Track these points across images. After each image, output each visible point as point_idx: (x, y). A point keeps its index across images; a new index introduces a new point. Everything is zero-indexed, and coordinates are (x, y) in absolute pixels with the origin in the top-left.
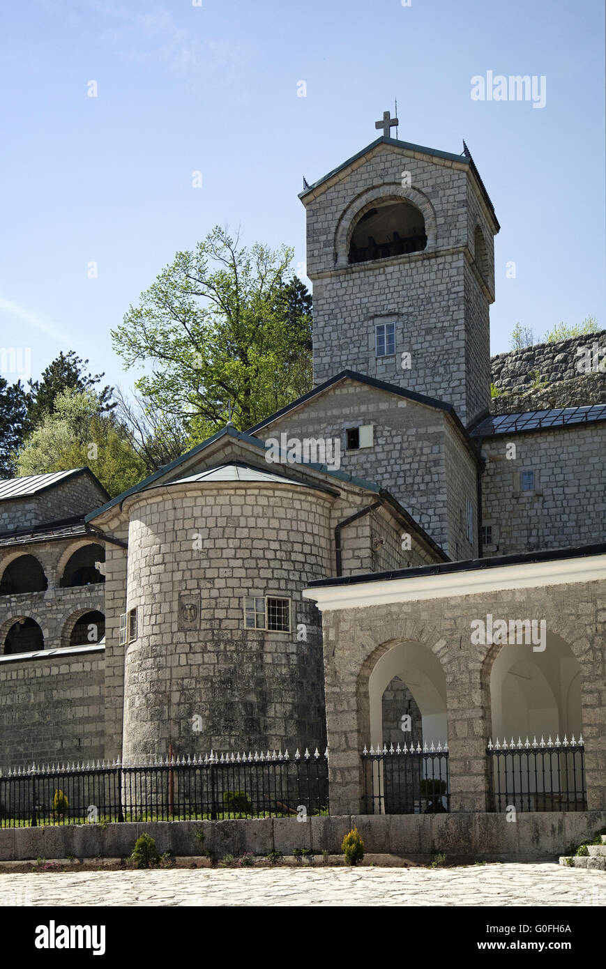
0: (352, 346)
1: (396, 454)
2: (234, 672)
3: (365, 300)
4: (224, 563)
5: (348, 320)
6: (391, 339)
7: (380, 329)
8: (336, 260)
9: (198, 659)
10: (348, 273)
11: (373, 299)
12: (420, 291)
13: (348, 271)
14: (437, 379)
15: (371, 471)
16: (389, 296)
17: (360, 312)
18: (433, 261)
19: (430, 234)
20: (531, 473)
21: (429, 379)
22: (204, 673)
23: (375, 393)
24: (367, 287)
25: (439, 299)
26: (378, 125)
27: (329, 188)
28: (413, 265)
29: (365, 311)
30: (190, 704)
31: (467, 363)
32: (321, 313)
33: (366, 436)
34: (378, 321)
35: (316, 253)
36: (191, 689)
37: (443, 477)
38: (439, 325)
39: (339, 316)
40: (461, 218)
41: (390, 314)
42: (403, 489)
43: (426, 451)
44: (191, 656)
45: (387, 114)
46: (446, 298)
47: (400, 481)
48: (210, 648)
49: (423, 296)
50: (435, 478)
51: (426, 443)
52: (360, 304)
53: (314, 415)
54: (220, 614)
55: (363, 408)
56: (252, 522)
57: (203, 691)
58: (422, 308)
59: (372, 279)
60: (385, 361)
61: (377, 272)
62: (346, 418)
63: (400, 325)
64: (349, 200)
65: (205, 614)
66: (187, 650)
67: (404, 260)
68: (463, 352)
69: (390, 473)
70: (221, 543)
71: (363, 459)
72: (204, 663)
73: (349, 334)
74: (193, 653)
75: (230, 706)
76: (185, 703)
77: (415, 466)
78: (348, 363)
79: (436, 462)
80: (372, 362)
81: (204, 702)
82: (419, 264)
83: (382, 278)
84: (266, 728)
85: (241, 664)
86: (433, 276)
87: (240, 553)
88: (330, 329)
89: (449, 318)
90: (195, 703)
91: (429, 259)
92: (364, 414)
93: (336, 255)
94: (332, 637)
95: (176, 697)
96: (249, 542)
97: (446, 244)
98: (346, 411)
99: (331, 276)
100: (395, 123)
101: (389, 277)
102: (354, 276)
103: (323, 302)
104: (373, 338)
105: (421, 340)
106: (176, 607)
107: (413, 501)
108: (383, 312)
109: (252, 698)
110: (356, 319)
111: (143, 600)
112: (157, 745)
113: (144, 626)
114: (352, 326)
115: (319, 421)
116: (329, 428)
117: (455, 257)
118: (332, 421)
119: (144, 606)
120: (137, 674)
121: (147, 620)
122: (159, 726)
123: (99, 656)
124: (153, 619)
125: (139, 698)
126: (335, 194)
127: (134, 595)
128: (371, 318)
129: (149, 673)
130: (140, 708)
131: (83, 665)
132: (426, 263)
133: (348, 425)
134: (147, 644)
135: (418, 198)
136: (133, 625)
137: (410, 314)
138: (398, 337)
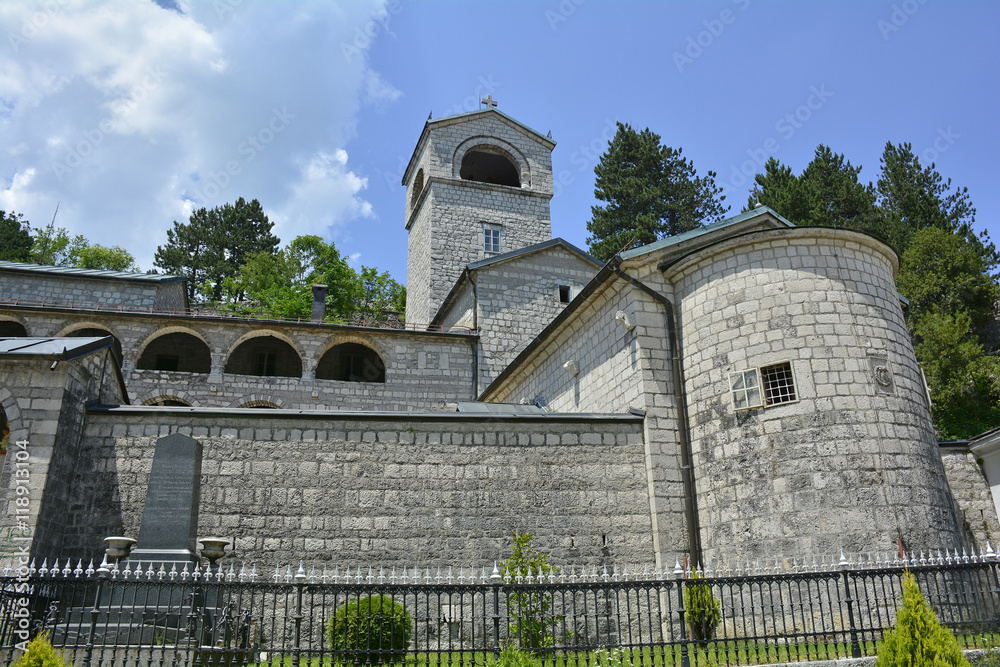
0: (464, 237)
3: (475, 209)
6: (496, 241)
8: (453, 174)
10: (462, 185)
11: (482, 210)
13: (463, 185)
16: (494, 211)
17: (471, 216)
18: (527, 198)
19: (524, 178)
23: (581, 263)
24: (477, 200)
26: (485, 102)
28: (512, 196)
29: (475, 216)
32: (438, 207)
34: (487, 226)
35: (437, 163)
36: (906, 468)
38: (534, 242)
41: (496, 224)
44: (897, 427)
52: (472, 210)
53: (530, 267)
55: (573, 272)
59: (481, 196)
61: (484, 192)
62: (558, 276)
63: (503, 233)
65: (898, 380)
67: (506, 190)
72: (911, 438)
74: (899, 425)
78: (461, 249)
80: (481, 254)
82: (517, 196)
83: (489, 197)
86: (527, 207)
88: (447, 220)
91: (525, 195)
92: (573, 277)
93: (453, 170)
97: (538, 190)
98: (558, 270)
99: (448, 184)
102: (466, 189)
104: (482, 238)
106: (865, 366)
108: (490, 221)
110: (469, 219)
111: (805, 353)
112: (876, 539)
113: (816, 384)
114: (465, 223)
115: (535, 273)
116: (544, 281)
117: (543, 200)
118: (546, 275)
119: (810, 359)
120: (812, 445)
121: (821, 377)
122: (874, 514)
123: (627, 427)
124: (834, 377)
125: (824, 476)
126: (454, 131)
127: (777, 346)
128: (481, 222)
129: (841, 444)
130: (829, 489)
131: (603, 438)
132: (523, 197)
133: (560, 282)
134: (829, 407)
135: (516, 154)
136: (775, 385)
137: (511, 228)
138: (502, 241)
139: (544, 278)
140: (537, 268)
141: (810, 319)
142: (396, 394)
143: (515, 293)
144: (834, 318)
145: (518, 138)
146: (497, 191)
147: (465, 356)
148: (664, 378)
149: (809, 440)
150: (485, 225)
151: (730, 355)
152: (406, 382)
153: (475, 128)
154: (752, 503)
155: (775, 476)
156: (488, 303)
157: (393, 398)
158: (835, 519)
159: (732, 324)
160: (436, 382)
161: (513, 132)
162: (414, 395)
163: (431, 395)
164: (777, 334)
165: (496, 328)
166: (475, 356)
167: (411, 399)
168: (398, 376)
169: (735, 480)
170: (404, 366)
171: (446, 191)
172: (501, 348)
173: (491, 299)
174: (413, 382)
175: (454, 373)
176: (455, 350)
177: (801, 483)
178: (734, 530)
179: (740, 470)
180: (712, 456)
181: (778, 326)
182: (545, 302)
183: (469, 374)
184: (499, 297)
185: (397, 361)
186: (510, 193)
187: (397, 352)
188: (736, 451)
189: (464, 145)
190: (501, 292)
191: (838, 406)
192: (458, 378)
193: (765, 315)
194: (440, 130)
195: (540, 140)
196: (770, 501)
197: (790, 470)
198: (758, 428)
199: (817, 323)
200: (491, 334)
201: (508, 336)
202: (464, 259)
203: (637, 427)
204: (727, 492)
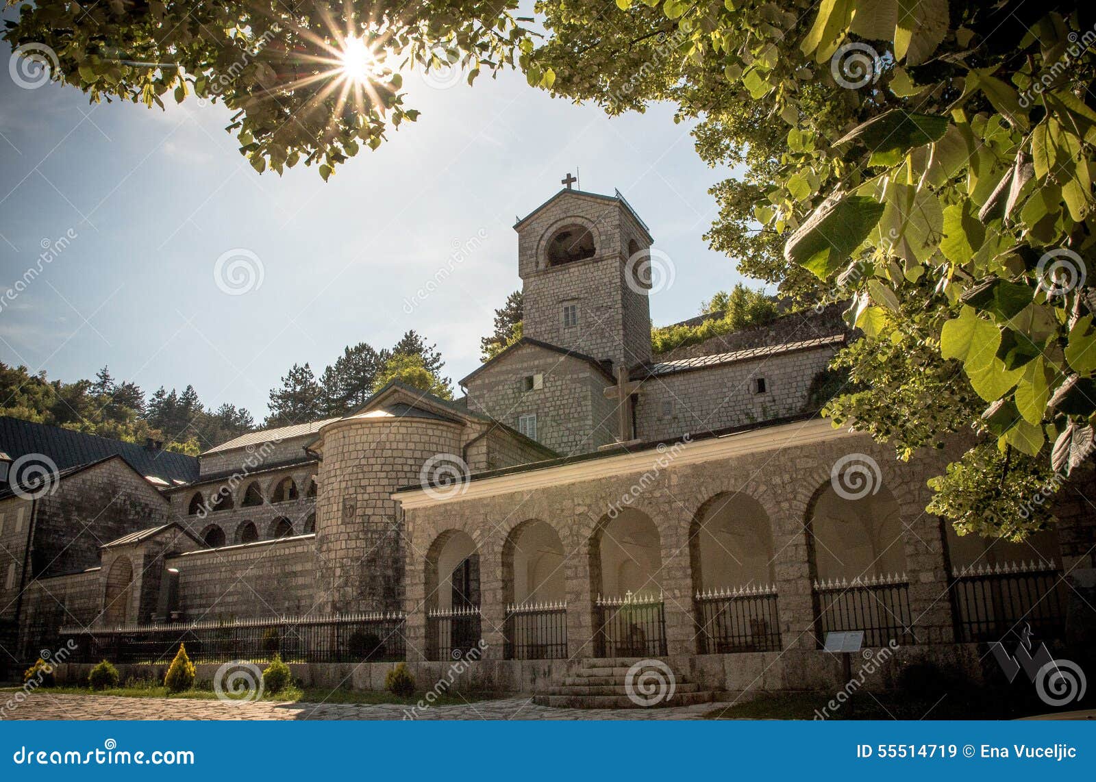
1: (558, 393)
2: (376, 553)
4: (373, 475)
5: (546, 304)
6: (574, 315)
7: (567, 309)
8: (537, 266)
9: (352, 544)
12: (592, 283)
14: (604, 340)
15: (541, 406)
18: (600, 263)
19: (597, 246)
20: (669, 403)
21: (599, 341)
22: (356, 555)
23: (545, 352)
25: (604, 288)
26: (563, 182)
31: (625, 329)
32: (528, 300)
33: (538, 381)
34: (566, 304)
35: (525, 262)
37: (590, 408)
38: (605, 305)
39: (540, 301)
40: (616, 236)
41: (573, 299)
42: (562, 417)
43: (578, 390)
45: (569, 175)
46: (609, 287)
47: (561, 412)
48: (361, 536)
49: (594, 286)
50: (584, 409)
51: (579, 385)
53: (504, 368)
54: (369, 511)
55: (536, 362)
56: (394, 446)
57: (356, 567)
58: (593, 294)
59: (561, 277)
60: (570, 331)
61: (564, 272)
62: (525, 369)
63: (579, 306)
64: (545, 228)
65: (359, 512)
66: (346, 538)
67: (581, 263)
68: (621, 322)
69: (555, 407)
70: (372, 461)
71: (536, 397)
73: (547, 313)
75: (373, 578)
76: (343, 576)
77: (571, 401)
78: (546, 332)
79: (585, 398)
80: (561, 330)
81: (356, 576)
82: (591, 265)
83: (568, 275)
84: (399, 594)
85: (382, 548)
86: (600, 273)
87: (386, 468)
88: (534, 311)
89: (611, 300)
91: (597, 262)
92: (537, 366)
93: (537, 263)
94: (411, 529)
95: (338, 572)
96: (392, 459)
97: (607, 252)
98: (525, 365)
99: (535, 276)
100: (574, 180)
102: (550, 275)
103: (530, 292)
104: (562, 315)
106: (341, 508)
107: (570, 425)
109: (390, 572)
114: (549, 308)
115: (508, 372)
118: (516, 372)
128: (561, 302)
132: (595, 265)
133: (526, 374)
135: (589, 225)
138: (578, 314)
140: (509, 367)
143: (492, 394)
145: (588, 208)
153: (552, 215)
171: (534, 283)
184: (481, 400)
186: (586, 265)
189: (545, 235)
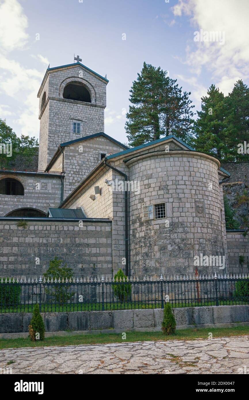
0: (64, 126)
2: (217, 238)
3: (70, 112)
5: (63, 117)
6: (79, 128)
7: (75, 124)
8: (59, 96)
9: (205, 230)
10: (63, 101)
11: (73, 113)
12: (89, 116)
13: (64, 101)
16: (78, 114)
17: (67, 116)
18: (94, 107)
19: (93, 99)
22: (208, 237)
23: (112, 143)
24: (70, 108)
25: (96, 120)
26: (75, 59)
27: (58, 71)
28: (87, 106)
29: (69, 116)
30: (204, 251)
32: (52, 111)
35: (52, 90)
36: (204, 244)
38: (96, 129)
39: (59, 115)
41: (79, 120)
44: (203, 229)
45: (78, 57)
46: (98, 120)
48: (210, 226)
49: (90, 118)
52: (68, 113)
54: (211, 212)
55: (107, 147)
57: (209, 245)
58: (90, 121)
59: (72, 106)
60: (76, 135)
61: (74, 104)
62: (101, 149)
63: (82, 124)
64: (65, 78)
65: (207, 211)
66: (201, 226)
67: (84, 104)
72: (208, 233)
73: (63, 122)
74: (203, 228)
76: (201, 250)
78: (62, 132)
80: (71, 134)
81: (209, 250)
82: (89, 107)
83: (76, 107)
85: (218, 235)
86: (94, 112)
88: (56, 118)
89: (99, 127)
90: (206, 250)
92: (107, 150)
93: (59, 94)
95: (197, 247)
97: (99, 103)
98: (101, 147)
99: (57, 100)
101: (78, 107)
102: (65, 103)
103: (54, 108)
104: (72, 126)
105: (89, 131)
106: (193, 205)
108: (76, 119)
110: (66, 118)
111: (171, 200)
112: (187, 269)
113: (173, 212)
114: (64, 120)
115: (91, 148)
116: (94, 152)
117: (101, 109)
118: (95, 149)
119: (172, 203)
120: (169, 235)
121: (176, 210)
122: (188, 260)
123: (106, 224)
124: (181, 210)
125: (172, 246)
126: (60, 74)
127: (161, 197)
128: (72, 119)
129: (180, 235)
130: (173, 251)
131: (96, 228)
132: (92, 107)
133: (102, 152)
134: (177, 221)
135: (89, 86)
136: (159, 211)
137: (86, 122)
138: (81, 128)
139: (95, 150)
140: (91, 145)
141: (175, 187)
142: (29, 200)
143: (81, 157)
144: (184, 187)
145: (91, 78)
146: (80, 104)
147: (58, 184)
148: (122, 206)
149: (168, 232)
150: (74, 120)
151: (145, 199)
152: (33, 195)
153: (70, 73)
154: (147, 254)
155: (155, 245)
156: (69, 161)
157: (27, 202)
158: (174, 261)
159: (146, 187)
160: (46, 195)
161: (88, 75)
162: (36, 201)
163: (44, 201)
164: (161, 192)
165: (72, 172)
166: (62, 184)
167: (35, 202)
168: (29, 193)
169: (142, 246)
170: (32, 188)
171: (56, 104)
172: (74, 181)
173: (70, 160)
174: (36, 195)
175: (54, 191)
176: (54, 181)
177: (163, 249)
178: (140, 263)
179: (144, 242)
180: (136, 236)
181: (163, 189)
182: (94, 161)
183: (59, 192)
184: (74, 158)
185: (30, 186)
186: (86, 105)
187: (29, 182)
188: (143, 235)
189: (65, 81)
190: (75, 156)
191: (180, 221)
192: (55, 194)
193: (159, 184)
194: (54, 73)
195: (101, 80)
196: (152, 254)
197: (160, 243)
198: (151, 227)
199: (177, 189)
200: (70, 175)
201: (78, 176)
202: (63, 137)
203: (109, 224)
204: (139, 250)
